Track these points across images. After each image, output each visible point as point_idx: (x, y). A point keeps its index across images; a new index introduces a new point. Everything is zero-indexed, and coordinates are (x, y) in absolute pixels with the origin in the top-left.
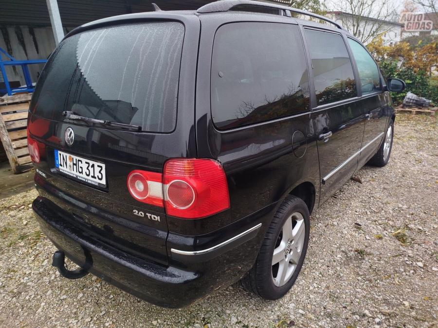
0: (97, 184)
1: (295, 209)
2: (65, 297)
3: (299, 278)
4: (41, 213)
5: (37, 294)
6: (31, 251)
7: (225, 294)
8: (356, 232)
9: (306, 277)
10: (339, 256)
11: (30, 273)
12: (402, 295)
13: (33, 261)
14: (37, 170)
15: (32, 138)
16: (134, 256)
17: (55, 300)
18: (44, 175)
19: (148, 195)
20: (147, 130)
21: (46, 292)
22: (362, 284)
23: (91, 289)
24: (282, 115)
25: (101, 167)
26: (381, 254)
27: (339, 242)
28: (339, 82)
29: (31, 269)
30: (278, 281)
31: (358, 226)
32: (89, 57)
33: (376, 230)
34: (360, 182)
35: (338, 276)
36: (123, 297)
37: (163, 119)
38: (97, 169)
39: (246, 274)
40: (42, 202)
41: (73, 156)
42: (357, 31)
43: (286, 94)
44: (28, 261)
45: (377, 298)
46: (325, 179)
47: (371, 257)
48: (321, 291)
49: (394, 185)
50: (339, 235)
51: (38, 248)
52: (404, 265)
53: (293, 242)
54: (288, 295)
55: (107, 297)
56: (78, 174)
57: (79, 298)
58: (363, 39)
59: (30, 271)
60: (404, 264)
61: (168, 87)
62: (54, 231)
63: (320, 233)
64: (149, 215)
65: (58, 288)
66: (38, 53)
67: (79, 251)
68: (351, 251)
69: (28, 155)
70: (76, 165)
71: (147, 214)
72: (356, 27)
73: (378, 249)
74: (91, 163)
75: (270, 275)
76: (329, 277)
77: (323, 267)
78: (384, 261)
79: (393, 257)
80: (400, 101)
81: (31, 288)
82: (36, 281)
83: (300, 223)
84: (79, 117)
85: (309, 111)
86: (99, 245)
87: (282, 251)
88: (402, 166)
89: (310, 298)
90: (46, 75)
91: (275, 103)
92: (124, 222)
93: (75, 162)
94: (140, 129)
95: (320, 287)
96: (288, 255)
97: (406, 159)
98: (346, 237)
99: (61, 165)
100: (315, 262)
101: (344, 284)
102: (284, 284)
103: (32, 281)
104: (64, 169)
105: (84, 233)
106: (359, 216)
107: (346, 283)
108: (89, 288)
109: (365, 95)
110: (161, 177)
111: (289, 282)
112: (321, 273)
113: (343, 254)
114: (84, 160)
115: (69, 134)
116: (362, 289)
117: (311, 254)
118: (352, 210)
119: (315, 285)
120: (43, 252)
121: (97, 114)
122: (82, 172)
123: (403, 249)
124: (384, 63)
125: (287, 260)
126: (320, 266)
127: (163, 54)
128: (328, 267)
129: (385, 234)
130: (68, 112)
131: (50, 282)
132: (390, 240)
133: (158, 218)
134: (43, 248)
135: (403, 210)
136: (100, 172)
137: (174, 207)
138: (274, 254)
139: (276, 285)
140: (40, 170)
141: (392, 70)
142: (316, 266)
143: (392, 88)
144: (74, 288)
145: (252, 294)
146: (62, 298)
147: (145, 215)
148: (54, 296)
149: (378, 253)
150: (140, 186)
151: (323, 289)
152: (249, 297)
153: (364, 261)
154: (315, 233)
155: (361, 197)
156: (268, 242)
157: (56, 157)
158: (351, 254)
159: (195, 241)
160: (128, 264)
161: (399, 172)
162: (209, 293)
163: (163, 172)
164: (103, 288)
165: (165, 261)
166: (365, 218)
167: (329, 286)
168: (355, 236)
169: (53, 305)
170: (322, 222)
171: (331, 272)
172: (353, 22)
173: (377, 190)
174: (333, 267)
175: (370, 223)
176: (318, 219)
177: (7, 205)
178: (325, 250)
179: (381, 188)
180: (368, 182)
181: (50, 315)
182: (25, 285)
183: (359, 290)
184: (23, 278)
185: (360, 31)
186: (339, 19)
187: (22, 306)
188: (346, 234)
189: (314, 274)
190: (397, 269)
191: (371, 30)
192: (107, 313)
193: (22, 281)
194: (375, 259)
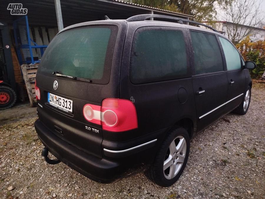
2: (55, 172)
5: (40, 170)
7: (142, 178)
8: (223, 150)
9: (190, 173)
10: (211, 162)
11: (37, 159)
12: (247, 187)
17: (49, 174)
19: (93, 118)
21: (45, 169)
22: (223, 179)
25: (70, 102)
26: (237, 163)
27: (212, 155)
29: (38, 157)
33: (235, 150)
34: (229, 122)
35: (209, 174)
41: (57, 96)
42: (236, 33)
44: (36, 153)
45: (232, 188)
46: (200, 118)
47: (231, 164)
48: (198, 181)
49: (251, 125)
50: (212, 151)
52: (250, 171)
53: (178, 153)
54: (178, 181)
56: (59, 106)
57: (62, 173)
63: (201, 149)
64: (93, 129)
65: (51, 167)
66: (49, 42)
68: (219, 160)
73: (235, 161)
74: (66, 100)
76: (204, 174)
77: (201, 168)
78: (239, 167)
79: (244, 165)
80: (260, 76)
81: (37, 167)
84: (61, 75)
85: (191, 77)
88: (257, 114)
89: (191, 184)
93: (57, 100)
95: (197, 178)
96: (176, 160)
97: (260, 110)
99: (50, 101)
100: (196, 164)
101: (212, 178)
103: (38, 163)
104: (52, 103)
106: (226, 141)
107: (214, 177)
108: (68, 169)
109: (229, 71)
110: (100, 108)
112: (199, 171)
113: (214, 162)
114: (62, 98)
115: (56, 84)
116: (223, 182)
118: (222, 137)
119: (195, 177)
123: (251, 161)
124: (250, 53)
126: (199, 167)
128: (204, 168)
129: (241, 152)
132: (243, 156)
133: (98, 131)
136: (70, 105)
137: (107, 125)
140: (40, 104)
141: (256, 57)
142: (196, 167)
144: (60, 168)
146: (53, 173)
147: (91, 129)
148: (49, 172)
149: (235, 163)
150: (89, 113)
153: (226, 167)
154: (198, 149)
155: (228, 131)
157: (48, 96)
158: (219, 162)
159: (118, 145)
161: (255, 118)
163: (101, 105)
166: (230, 142)
167: (203, 178)
168: (222, 152)
169: (48, 176)
170: (203, 143)
171: (205, 171)
172: (234, 28)
173: (239, 127)
174: (207, 169)
175: (232, 146)
176: (200, 141)
177: (27, 123)
178: (203, 159)
179: (242, 126)
180: (234, 122)
181: (46, 181)
182: (34, 165)
183: (221, 182)
184: (33, 161)
185: (238, 33)
186: (225, 26)
187: (32, 175)
188: (216, 151)
189: (195, 171)
190: (245, 172)
191: (245, 33)
192: (76, 182)
193: (33, 163)
194: (233, 166)
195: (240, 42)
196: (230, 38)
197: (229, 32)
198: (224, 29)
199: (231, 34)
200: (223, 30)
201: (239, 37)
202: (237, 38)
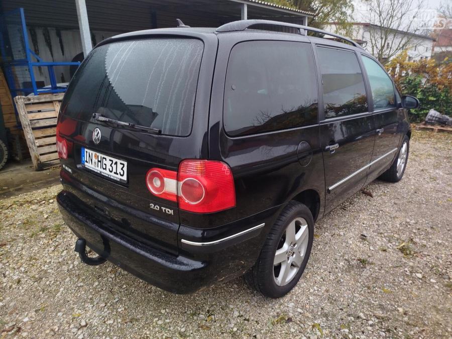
0: (119, 180)
1: (299, 214)
2: (82, 284)
3: (301, 280)
4: (65, 205)
5: (57, 281)
6: (51, 242)
7: (229, 291)
8: (361, 243)
9: (307, 281)
10: (342, 263)
11: (50, 262)
12: (398, 302)
13: (53, 251)
14: (64, 165)
15: (61, 136)
16: (148, 245)
17: (73, 286)
18: (70, 170)
19: (164, 191)
20: (166, 134)
21: (65, 279)
22: (360, 290)
23: (106, 279)
24: (298, 124)
25: (123, 165)
26: (383, 264)
27: (343, 251)
28: (359, 96)
29: (51, 258)
30: (279, 280)
31: (363, 237)
32: (118, 66)
33: (380, 242)
34: (371, 196)
35: (338, 282)
36: (135, 287)
37: (181, 124)
38: (120, 166)
39: (249, 270)
40: (66, 196)
41: (98, 154)
42: (385, 44)
43: (303, 105)
44: (48, 251)
45: (373, 303)
46: (330, 188)
47: (372, 266)
48: (321, 294)
49: (405, 201)
50: (344, 244)
51: (57, 240)
52: (403, 276)
53: (296, 246)
54: (289, 296)
55: (121, 287)
56: (102, 170)
57: (94, 286)
58: (391, 52)
59: (50, 260)
60: (404, 274)
61: (186, 97)
62: (76, 222)
63: (326, 242)
64: (163, 208)
65: (76, 276)
66: (63, 54)
67: (98, 241)
68: (354, 259)
69: (56, 152)
70: (100, 162)
71: (162, 208)
72: (384, 40)
73: (380, 260)
74: (115, 160)
75: (272, 274)
76: (330, 282)
77: (325, 273)
78: (385, 270)
79: (394, 267)
80: (423, 118)
81: (51, 275)
82: (56, 269)
83: (304, 228)
84: (107, 119)
85: (317, 124)
86: (117, 236)
87: (284, 252)
88: (416, 183)
89: (309, 299)
90: (78, 80)
91: (292, 113)
92: (141, 214)
93: (100, 160)
94: (160, 133)
95: (320, 290)
96: (291, 258)
97: (421, 176)
98: (351, 246)
99: (87, 162)
100: (318, 267)
101: (343, 289)
102: (285, 284)
103: (52, 269)
104: (89, 166)
105: (104, 225)
106: (366, 228)
107: (346, 288)
109: (376, 111)
110: (176, 176)
111: (290, 283)
112: (322, 278)
113: (346, 262)
114: (108, 158)
115: (97, 134)
116: (360, 295)
117: (315, 261)
118: (359, 222)
119: (315, 288)
120: (63, 243)
121: (121, 117)
122: (106, 169)
123: (404, 261)
124: (408, 79)
125: (289, 262)
126: (322, 271)
127: (183, 68)
128: (330, 272)
129: (389, 246)
130: (97, 114)
131: (68, 270)
132: (393, 252)
133: (171, 212)
134: (62, 240)
135: (410, 225)
136: (122, 169)
137: (186, 202)
138: (276, 254)
139: (277, 283)
140: (66, 166)
141: (416, 87)
142: (318, 272)
143: (407, 105)
144: (91, 277)
145: (255, 292)
146: (79, 285)
147: (160, 208)
148: (72, 283)
149: (380, 263)
150: (157, 183)
151: (323, 292)
152: (252, 295)
153: (365, 270)
154: (321, 241)
155: (370, 210)
156: (271, 242)
157: (82, 154)
158: (354, 262)
159: (203, 234)
160: (142, 253)
161: (412, 189)
162: (213, 283)
163: (178, 171)
164: (117, 279)
165: (175, 250)
166: (372, 230)
167: (329, 290)
168: (359, 247)
169: (71, 291)
170: (329, 231)
171: (332, 277)
172: (381, 35)
173: (387, 204)
174: (335, 273)
175: (376, 236)
176: (325, 228)
177: (29, 200)
178: (328, 257)
179: (391, 203)
180: (379, 196)
181: (69, 299)
182: (46, 272)
183: (357, 295)
184: (44, 266)
185: (388, 44)
186: (367, 31)
187: (43, 290)
188: (351, 244)
189: (316, 278)
190: (396, 278)
191: (400, 44)
192: (120, 300)
193: (43, 268)
194: (376, 268)
195: (391, 58)
196: (375, 52)
197: (374, 42)
198: (365, 36)
199: (376, 46)
200: (363, 37)
201: (390, 51)
202: (386, 52)
